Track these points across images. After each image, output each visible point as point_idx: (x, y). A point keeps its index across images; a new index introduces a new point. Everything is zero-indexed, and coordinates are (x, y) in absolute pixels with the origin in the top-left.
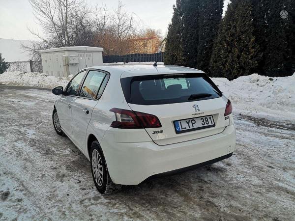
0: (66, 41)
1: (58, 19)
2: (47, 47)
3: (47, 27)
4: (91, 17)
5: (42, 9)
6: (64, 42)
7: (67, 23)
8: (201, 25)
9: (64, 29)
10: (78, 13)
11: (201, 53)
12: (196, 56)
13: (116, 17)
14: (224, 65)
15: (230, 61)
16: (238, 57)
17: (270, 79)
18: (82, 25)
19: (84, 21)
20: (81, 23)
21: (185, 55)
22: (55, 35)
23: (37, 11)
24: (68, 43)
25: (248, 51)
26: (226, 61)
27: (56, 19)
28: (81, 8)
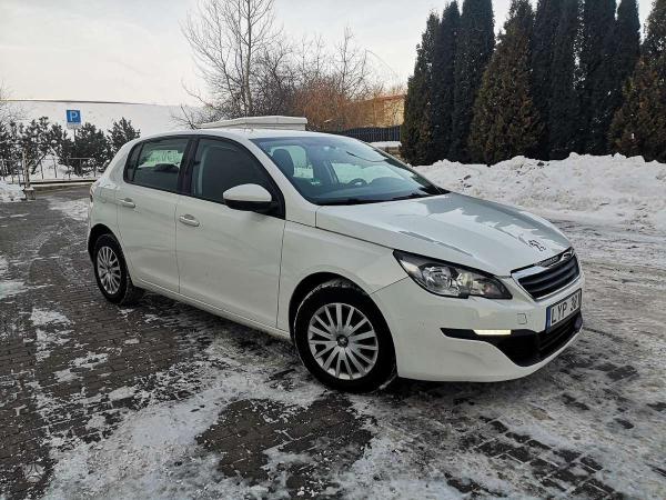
0: (246, 105)
1: (234, 66)
2: (213, 119)
3: (214, 82)
4: (294, 61)
5: (209, 50)
6: (243, 108)
7: (249, 72)
8: (456, 78)
9: (243, 83)
10: (270, 53)
11: (456, 125)
12: (451, 129)
13: (340, 59)
14: (484, 143)
15: (491, 137)
16: (504, 130)
17: (540, 164)
18: (276, 77)
19: (280, 69)
20: (274, 74)
21: (432, 128)
22: (228, 95)
23: (200, 54)
24: (250, 110)
25: (520, 121)
26: (487, 138)
27: (230, 67)
28: (275, 45)
